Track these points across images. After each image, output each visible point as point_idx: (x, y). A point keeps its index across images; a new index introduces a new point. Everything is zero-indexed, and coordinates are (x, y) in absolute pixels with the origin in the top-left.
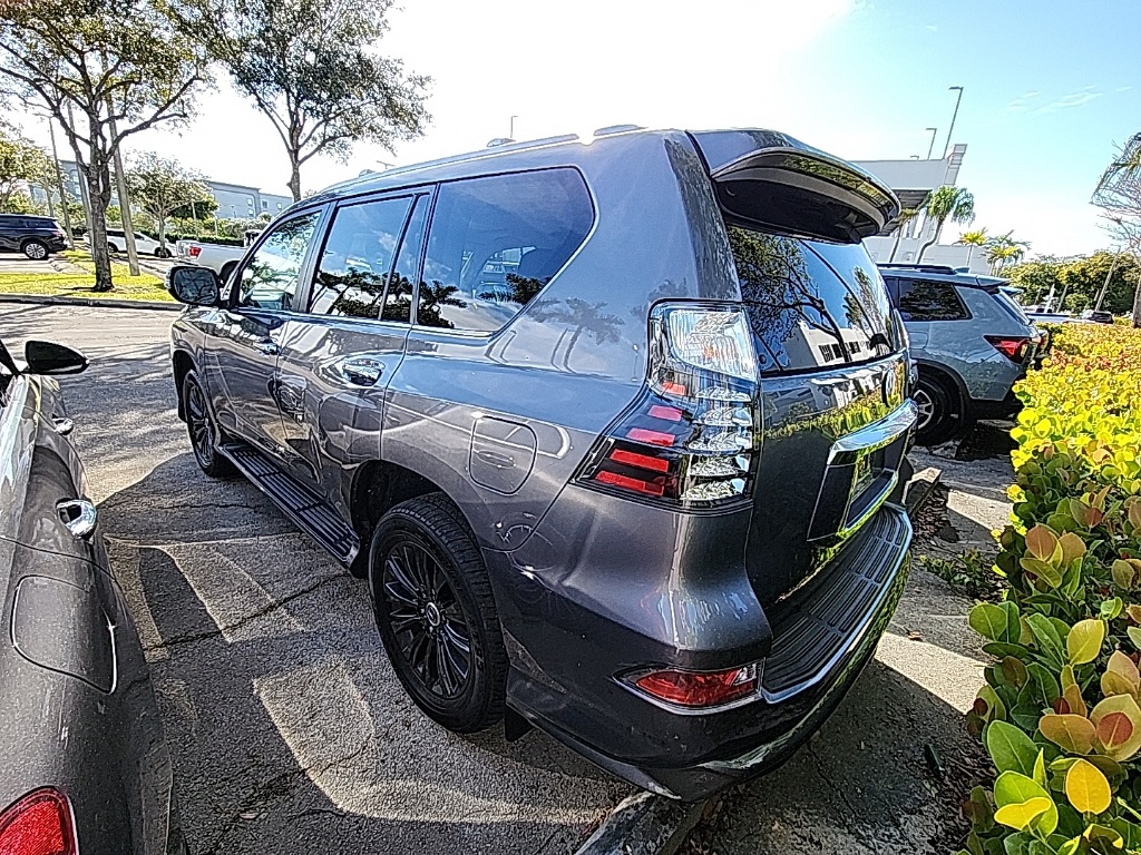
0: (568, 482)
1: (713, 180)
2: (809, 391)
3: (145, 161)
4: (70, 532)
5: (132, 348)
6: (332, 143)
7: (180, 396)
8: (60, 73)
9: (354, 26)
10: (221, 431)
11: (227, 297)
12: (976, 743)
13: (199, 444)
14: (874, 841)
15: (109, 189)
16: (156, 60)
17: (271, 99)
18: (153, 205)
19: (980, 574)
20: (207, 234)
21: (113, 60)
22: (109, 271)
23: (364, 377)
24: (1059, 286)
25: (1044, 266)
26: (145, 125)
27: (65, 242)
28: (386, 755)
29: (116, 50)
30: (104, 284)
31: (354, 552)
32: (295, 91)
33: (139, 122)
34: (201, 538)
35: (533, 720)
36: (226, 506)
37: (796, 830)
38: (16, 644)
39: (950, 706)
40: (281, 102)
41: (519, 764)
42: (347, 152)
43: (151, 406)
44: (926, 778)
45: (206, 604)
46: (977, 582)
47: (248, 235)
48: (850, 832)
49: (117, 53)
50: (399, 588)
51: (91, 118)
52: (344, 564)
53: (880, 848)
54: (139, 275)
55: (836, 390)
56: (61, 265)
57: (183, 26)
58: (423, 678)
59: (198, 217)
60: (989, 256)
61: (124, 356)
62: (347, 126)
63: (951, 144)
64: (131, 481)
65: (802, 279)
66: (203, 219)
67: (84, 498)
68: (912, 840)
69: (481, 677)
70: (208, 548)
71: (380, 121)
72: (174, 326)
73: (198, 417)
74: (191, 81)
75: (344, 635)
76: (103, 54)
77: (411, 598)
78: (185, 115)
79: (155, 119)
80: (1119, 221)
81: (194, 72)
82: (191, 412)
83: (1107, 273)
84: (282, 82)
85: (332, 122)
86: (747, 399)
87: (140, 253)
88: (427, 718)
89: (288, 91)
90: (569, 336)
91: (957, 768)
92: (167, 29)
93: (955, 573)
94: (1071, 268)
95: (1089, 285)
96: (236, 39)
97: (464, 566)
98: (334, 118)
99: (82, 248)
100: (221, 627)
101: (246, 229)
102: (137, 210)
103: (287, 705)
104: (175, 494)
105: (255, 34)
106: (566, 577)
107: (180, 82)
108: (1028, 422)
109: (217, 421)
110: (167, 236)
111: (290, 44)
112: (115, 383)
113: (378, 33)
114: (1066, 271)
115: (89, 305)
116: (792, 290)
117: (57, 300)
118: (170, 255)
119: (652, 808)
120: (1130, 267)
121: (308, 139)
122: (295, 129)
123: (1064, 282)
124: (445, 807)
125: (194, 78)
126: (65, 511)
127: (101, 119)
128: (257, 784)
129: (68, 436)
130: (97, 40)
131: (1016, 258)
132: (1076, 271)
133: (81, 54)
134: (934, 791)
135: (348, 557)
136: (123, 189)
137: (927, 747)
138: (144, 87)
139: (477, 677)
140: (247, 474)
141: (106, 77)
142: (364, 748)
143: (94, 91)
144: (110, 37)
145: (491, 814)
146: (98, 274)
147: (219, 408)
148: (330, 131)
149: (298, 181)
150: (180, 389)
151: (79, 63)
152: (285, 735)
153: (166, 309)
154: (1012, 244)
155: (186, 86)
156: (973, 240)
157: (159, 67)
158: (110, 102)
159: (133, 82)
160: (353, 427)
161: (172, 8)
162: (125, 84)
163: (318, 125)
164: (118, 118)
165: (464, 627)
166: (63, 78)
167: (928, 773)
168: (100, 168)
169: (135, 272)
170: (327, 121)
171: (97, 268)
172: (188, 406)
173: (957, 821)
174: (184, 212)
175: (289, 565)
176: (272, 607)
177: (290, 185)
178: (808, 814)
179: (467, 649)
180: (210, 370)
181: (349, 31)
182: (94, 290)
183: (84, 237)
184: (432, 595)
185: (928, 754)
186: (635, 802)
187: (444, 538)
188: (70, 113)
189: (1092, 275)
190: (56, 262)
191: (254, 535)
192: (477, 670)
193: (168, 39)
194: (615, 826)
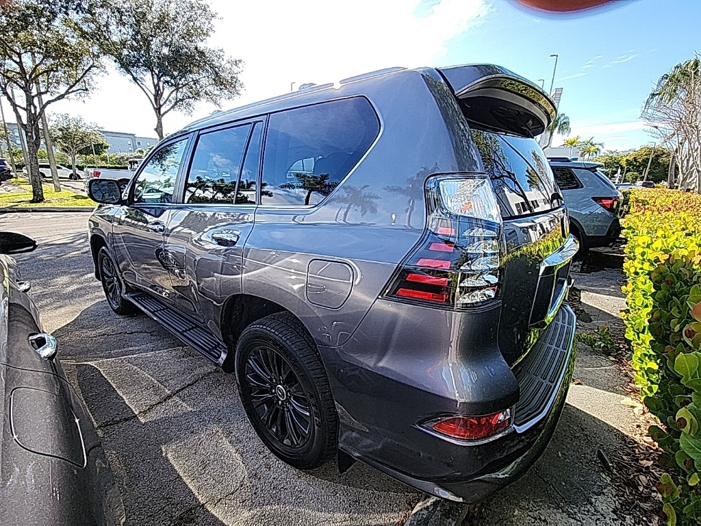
0: (378, 298)
1: (457, 98)
2: (514, 231)
3: (61, 119)
4: (40, 355)
5: (59, 237)
6: (181, 103)
7: (96, 264)
8: (6, 67)
9: (192, 31)
10: (126, 284)
11: (126, 198)
12: (627, 446)
13: (111, 294)
14: (580, 515)
15: (39, 138)
16: (67, 56)
17: (142, 76)
18: (67, 147)
19: (610, 340)
20: (103, 164)
21: (39, 57)
22: (41, 189)
23: (227, 241)
24: (622, 168)
25: (611, 157)
26: (61, 97)
27: (11, 173)
28: (257, 489)
29: (41, 51)
30: (38, 197)
31: (224, 356)
32: (157, 72)
33: (57, 95)
34: (117, 355)
35: (358, 457)
36: (132, 333)
37: (529, 513)
38: (15, 437)
39: (607, 424)
40: (148, 78)
41: (345, 487)
42: (191, 108)
43: (75, 272)
44: (602, 471)
45: (124, 398)
46: (609, 345)
47: (130, 162)
48: (563, 512)
49: (42, 53)
50: (257, 377)
51: (26, 94)
52: (216, 365)
53: (583, 519)
54: (60, 191)
55: (530, 230)
56: (10, 188)
57: (84, 35)
58: (277, 436)
59: (96, 154)
60: (580, 153)
61: (54, 242)
62: (190, 92)
63: (554, 88)
64: (66, 321)
65: (502, 160)
66: (100, 155)
67: (44, 332)
68: (602, 512)
69: (319, 431)
70: (122, 361)
71: (210, 88)
72: (90, 220)
73: (109, 277)
74: (90, 68)
75: (219, 411)
76: (33, 54)
77: (265, 383)
78: (87, 90)
79: (67, 92)
80: (656, 127)
81: (91, 63)
82: (104, 274)
83: (649, 159)
84: (149, 66)
85: (181, 90)
86: (494, 234)
87: (60, 178)
88: (281, 462)
89: (152, 71)
90: (342, 212)
91: (619, 463)
92: (73, 37)
93: (595, 341)
94: (628, 158)
95: (639, 166)
96: (118, 41)
97: (303, 359)
98: (182, 88)
99: (23, 176)
100: (136, 413)
101: (127, 159)
102: (57, 151)
103: (187, 461)
104: (97, 327)
105: (129, 37)
106: (379, 360)
107: (83, 69)
108: (644, 243)
109: (123, 278)
110: (77, 166)
111: (152, 43)
112: (50, 260)
113: (207, 34)
114: (625, 159)
115: (29, 212)
116: (497, 167)
117: (8, 210)
118: (80, 178)
119: (439, 508)
120: (662, 155)
121: (166, 101)
122: (158, 95)
123: (624, 166)
124: (300, 521)
125: (92, 66)
126: (34, 341)
127: (32, 95)
128: (172, 517)
129: (27, 293)
130: (29, 46)
131: (596, 153)
132: (631, 159)
133: (19, 55)
134: (609, 479)
135: (220, 359)
136: (48, 138)
137: (599, 452)
138: (60, 74)
139: (316, 432)
140: (145, 311)
141: (35, 69)
142: (242, 486)
143: (28, 77)
144: (37, 43)
145: (331, 522)
146: (34, 192)
147: (124, 269)
148: (180, 96)
149: (161, 127)
150: (96, 260)
151: (18, 60)
152: (188, 482)
153: (80, 211)
154: (593, 145)
155: (86, 71)
156: (572, 144)
157: (69, 61)
158: (37, 83)
159: (52, 70)
160: (221, 274)
161: (76, 24)
162: (47, 72)
163: (172, 92)
164: (43, 93)
165: (304, 399)
166: (8, 70)
167: (603, 468)
168: (33, 125)
169: (58, 189)
170: (177, 89)
171: (33, 188)
172: (102, 270)
173: (626, 497)
174: (87, 151)
175: (177, 368)
176: (169, 397)
177: (156, 130)
178: (535, 502)
179: (308, 414)
180: (117, 246)
181: (189, 34)
182: (32, 202)
183: (23, 170)
184: (280, 380)
185: (600, 456)
186: (425, 505)
187: (288, 342)
188: (12, 92)
189: (640, 160)
190: (6, 187)
191: (152, 351)
192: (316, 427)
193: (74, 43)
194: (415, 522)
